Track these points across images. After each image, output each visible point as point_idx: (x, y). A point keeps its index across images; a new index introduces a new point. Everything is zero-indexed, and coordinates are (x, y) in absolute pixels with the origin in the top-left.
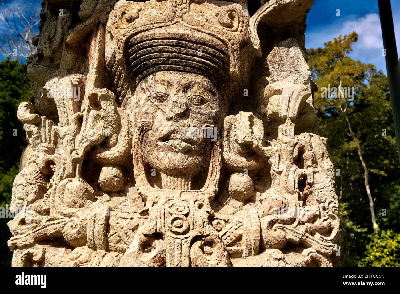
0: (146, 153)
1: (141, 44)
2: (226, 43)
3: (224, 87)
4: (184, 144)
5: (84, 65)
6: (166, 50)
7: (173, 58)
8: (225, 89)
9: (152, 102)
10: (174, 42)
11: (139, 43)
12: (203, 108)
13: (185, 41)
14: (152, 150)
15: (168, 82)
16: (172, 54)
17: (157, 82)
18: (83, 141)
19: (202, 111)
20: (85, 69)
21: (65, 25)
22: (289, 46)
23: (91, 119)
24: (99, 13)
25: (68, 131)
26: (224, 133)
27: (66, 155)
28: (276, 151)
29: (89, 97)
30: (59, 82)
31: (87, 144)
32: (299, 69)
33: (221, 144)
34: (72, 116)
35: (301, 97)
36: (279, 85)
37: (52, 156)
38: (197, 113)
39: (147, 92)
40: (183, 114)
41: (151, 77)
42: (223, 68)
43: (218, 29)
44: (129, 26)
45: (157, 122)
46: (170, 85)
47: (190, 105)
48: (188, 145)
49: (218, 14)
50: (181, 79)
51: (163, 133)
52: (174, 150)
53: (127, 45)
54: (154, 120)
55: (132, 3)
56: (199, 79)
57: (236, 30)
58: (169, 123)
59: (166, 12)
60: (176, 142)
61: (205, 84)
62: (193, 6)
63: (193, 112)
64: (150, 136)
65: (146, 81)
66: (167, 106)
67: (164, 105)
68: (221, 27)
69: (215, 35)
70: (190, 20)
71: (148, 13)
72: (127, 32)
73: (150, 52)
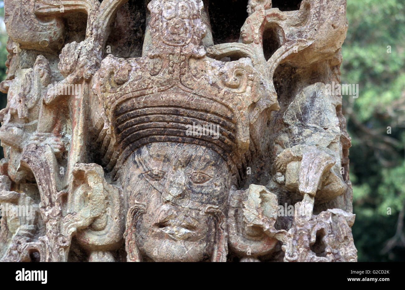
0: (141, 239)
1: (132, 112)
2: (232, 109)
3: (231, 157)
4: (184, 231)
5: (65, 125)
6: (161, 119)
7: (170, 128)
8: (233, 158)
9: (146, 181)
10: (171, 110)
11: (131, 111)
12: (205, 186)
13: (183, 108)
14: (148, 236)
15: (165, 157)
16: (168, 123)
17: (151, 156)
18: (69, 226)
19: (204, 190)
20: (66, 130)
21: (41, 77)
22: (315, 93)
23: (77, 198)
24: (82, 67)
25: (52, 214)
26: (232, 212)
27: (51, 243)
28: (289, 236)
29: (73, 173)
30: (38, 151)
31: (73, 229)
32: (326, 125)
33: (228, 226)
34: (56, 196)
35: (322, 168)
36: (299, 151)
37: (36, 244)
38: (199, 193)
39: (141, 167)
40: (182, 196)
41: (144, 149)
42: (230, 137)
43: (222, 92)
44: (118, 90)
45: (152, 205)
46: (167, 159)
47: (190, 183)
48: (188, 231)
49: (222, 73)
50: (179, 153)
51: (159, 218)
52: (172, 238)
53: (116, 113)
54: (149, 202)
55: (121, 62)
56: (201, 151)
57: (244, 92)
58: (165, 207)
59: (161, 75)
60: (175, 229)
61: (208, 157)
62: (193, 64)
63: (193, 192)
64: (144, 221)
65: (140, 153)
66: (163, 185)
67: (160, 184)
68: (225, 89)
69: (219, 99)
70: (189, 82)
71: (140, 73)
72: (117, 98)
73: (143, 121)
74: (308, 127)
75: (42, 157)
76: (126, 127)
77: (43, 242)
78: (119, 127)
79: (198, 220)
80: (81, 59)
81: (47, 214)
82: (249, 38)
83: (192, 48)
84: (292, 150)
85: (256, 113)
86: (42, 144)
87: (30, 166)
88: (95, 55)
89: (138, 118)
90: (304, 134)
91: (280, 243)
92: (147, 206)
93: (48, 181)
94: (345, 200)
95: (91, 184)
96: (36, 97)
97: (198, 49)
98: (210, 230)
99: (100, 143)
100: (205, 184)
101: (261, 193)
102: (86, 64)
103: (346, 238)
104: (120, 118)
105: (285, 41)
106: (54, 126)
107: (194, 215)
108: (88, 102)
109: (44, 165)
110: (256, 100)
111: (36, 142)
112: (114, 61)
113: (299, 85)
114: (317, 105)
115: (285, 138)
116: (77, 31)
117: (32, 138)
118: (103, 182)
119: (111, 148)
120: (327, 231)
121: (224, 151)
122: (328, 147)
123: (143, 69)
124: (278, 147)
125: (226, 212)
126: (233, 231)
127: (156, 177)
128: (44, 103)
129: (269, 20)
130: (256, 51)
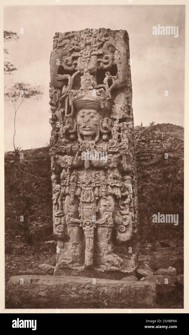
0: (80, 131)
2: (99, 101)
3: (100, 111)
4: (89, 129)
6: (83, 104)
7: (85, 106)
9: (81, 118)
10: (85, 102)
11: (77, 102)
13: (88, 101)
15: (84, 112)
17: (81, 112)
25: (61, 126)
27: (61, 133)
28: (113, 129)
29: (66, 117)
31: (66, 129)
34: (62, 122)
38: (92, 120)
39: (80, 115)
40: (88, 121)
42: (99, 107)
44: (74, 98)
47: (90, 118)
50: (87, 111)
51: (84, 126)
52: (86, 131)
53: (74, 103)
56: (93, 111)
57: (102, 96)
58: (85, 124)
60: (87, 129)
62: (90, 91)
66: (84, 119)
69: (96, 99)
73: (80, 105)
77: (59, 132)
78: (75, 106)
79: (92, 126)
82: (105, 83)
83: (90, 87)
85: (105, 101)
89: (78, 104)
92: (81, 123)
98: (95, 128)
100: (94, 118)
101: (107, 119)
105: (113, 83)
106: (62, 106)
108: (68, 101)
109: (60, 115)
110: (105, 98)
112: (73, 91)
120: (121, 127)
121: (98, 110)
123: (79, 93)
125: (99, 124)
127: (83, 117)
128: (60, 101)
129: (110, 78)
130: (106, 86)
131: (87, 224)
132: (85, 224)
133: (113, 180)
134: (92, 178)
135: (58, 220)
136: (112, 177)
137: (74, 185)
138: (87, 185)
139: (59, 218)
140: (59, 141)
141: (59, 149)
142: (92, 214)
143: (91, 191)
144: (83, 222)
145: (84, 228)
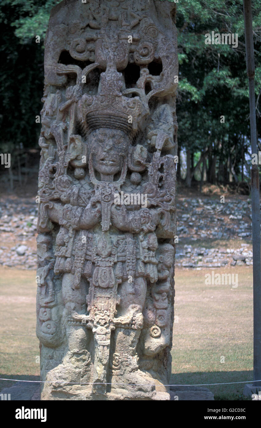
0: (95, 164)
1: (93, 116)
3: (130, 134)
4: (111, 162)
6: (104, 120)
7: (107, 123)
9: (98, 143)
10: (108, 116)
13: (112, 116)
14: (97, 164)
17: (100, 133)
19: (119, 147)
20: (67, 120)
21: (59, 99)
22: (164, 108)
23: (71, 148)
24: (75, 97)
25: (61, 154)
26: (129, 155)
27: (61, 165)
28: (151, 165)
29: (70, 138)
30: (57, 129)
31: (69, 160)
32: (168, 121)
33: (128, 160)
34: (63, 147)
35: (165, 140)
36: (156, 132)
37: (55, 165)
38: (117, 148)
39: (96, 137)
40: (111, 149)
41: (97, 130)
42: (130, 127)
43: (128, 110)
44: (88, 108)
45: (99, 152)
46: (105, 135)
47: (114, 144)
48: (112, 162)
49: (128, 103)
50: (110, 133)
51: (102, 157)
52: (106, 165)
53: (87, 116)
54: (98, 151)
55: (89, 97)
56: (119, 132)
57: (136, 110)
58: (104, 153)
59: (105, 103)
60: (107, 162)
61: (121, 134)
62: (117, 99)
63: (115, 148)
64: (96, 158)
65: (95, 132)
66: (104, 145)
67: (102, 144)
68: (129, 109)
69: (126, 113)
70: (115, 106)
71: (97, 102)
72: (87, 111)
73: (97, 120)
74: (161, 122)
75: (58, 131)
76: (90, 122)
77: (58, 164)
78: (88, 121)
79: (116, 158)
80: (74, 94)
81: (59, 153)
82: (140, 87)
83: (117, 92)
84: (154, 131)
85: (140, 117)
86: (58, 125)
87: (53, 134)
88: (80, 92)
89: (95, 119)
90: (159, 125)
91: (147, 168)
92: (98, 152)
93: (60, 141)
94: (174, 149)
95: (77, 143)
96: (56, 107)
97: (119, 93)
98: (121, 162)
99: (80, 126)
100: (120, 145)
101: (141, 148)
102: (76, 96)
103: (172, 166)
104: (88, 118)
105: (153, 88)
106: (63, 118)
107: (115, 156)
108: (77, 111)
109: (59, 134)
110: (140, 113)
111: (56, 124)
112: (87, 97)
113: (159, 104)
114: (165, 113)
115: (152, 126)
116: (73, 79)
117: (54, 122)
118: (81, 142)
119: (84, 129)
120: (165, 164)
121: (128, 132)
122: (168, 130)
123: (98, 100)
124: (149, 129)
125: (127, 155)
126: (130, 162)
127: (101, 141)
128: (59, 110)
129: (148, 79)
130: (142, 92)
131: (100, 323)
132: (98, 323)
133: (147, 252)
134: (114, 247)
135: (45, 313)
136: (147, 246)
137: (81, 257)
138: (103, 258)
139: (47, 310)
140: (57, 179)
141: (55, 193)
142: (111, 306)
143: (111, 268)
144: (93, 320)
145: (94, 330)
